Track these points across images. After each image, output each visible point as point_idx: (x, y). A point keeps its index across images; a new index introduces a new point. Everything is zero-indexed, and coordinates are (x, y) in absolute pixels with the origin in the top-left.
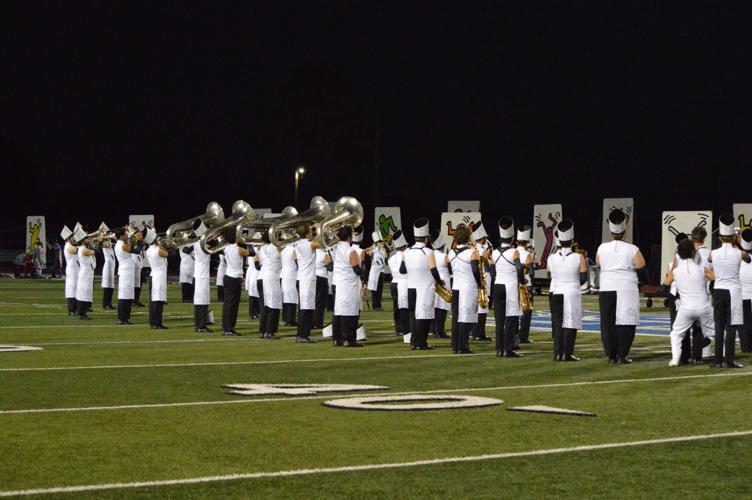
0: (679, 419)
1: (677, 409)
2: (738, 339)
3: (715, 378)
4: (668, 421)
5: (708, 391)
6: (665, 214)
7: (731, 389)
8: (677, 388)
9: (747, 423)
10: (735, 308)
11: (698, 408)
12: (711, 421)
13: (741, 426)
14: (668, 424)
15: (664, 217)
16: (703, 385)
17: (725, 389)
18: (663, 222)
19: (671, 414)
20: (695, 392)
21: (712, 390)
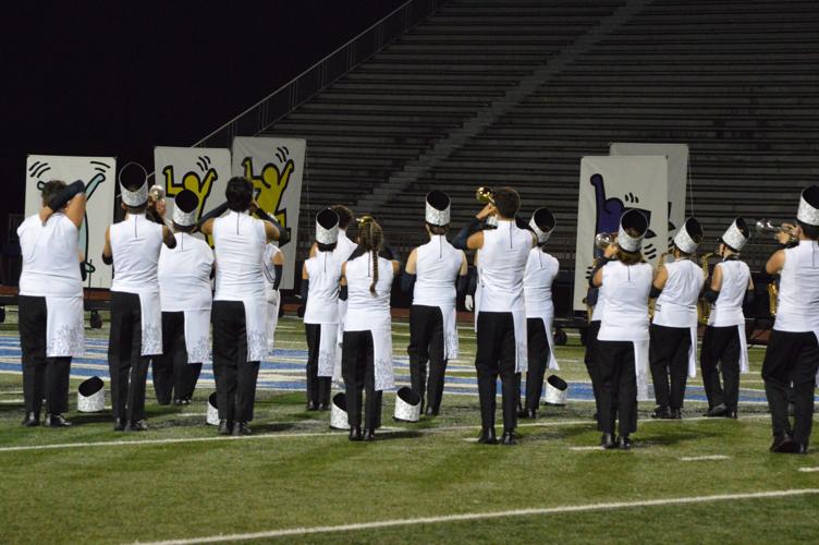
0: (36, 519)
1: (33, 503)
2: (150, 382)
3: (108, 447)
4: (17, 523)
5: (92, 472)
6: (31, 160)
7: (134, 469)
8: (38, 465)
9: (158, 527)
10: (148, 327)
11: (72, 500)
12: (95, 524)
13: (147, 531)
14: (17, 528)
15: (29, 165)
16: (87, 461)
17: (125, 468)
18: (29, 173)
19: (22, 510)
20: (71, 473)
21: (99, 468)
